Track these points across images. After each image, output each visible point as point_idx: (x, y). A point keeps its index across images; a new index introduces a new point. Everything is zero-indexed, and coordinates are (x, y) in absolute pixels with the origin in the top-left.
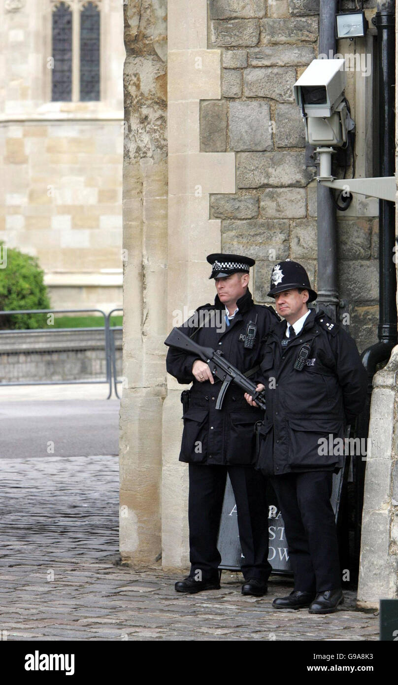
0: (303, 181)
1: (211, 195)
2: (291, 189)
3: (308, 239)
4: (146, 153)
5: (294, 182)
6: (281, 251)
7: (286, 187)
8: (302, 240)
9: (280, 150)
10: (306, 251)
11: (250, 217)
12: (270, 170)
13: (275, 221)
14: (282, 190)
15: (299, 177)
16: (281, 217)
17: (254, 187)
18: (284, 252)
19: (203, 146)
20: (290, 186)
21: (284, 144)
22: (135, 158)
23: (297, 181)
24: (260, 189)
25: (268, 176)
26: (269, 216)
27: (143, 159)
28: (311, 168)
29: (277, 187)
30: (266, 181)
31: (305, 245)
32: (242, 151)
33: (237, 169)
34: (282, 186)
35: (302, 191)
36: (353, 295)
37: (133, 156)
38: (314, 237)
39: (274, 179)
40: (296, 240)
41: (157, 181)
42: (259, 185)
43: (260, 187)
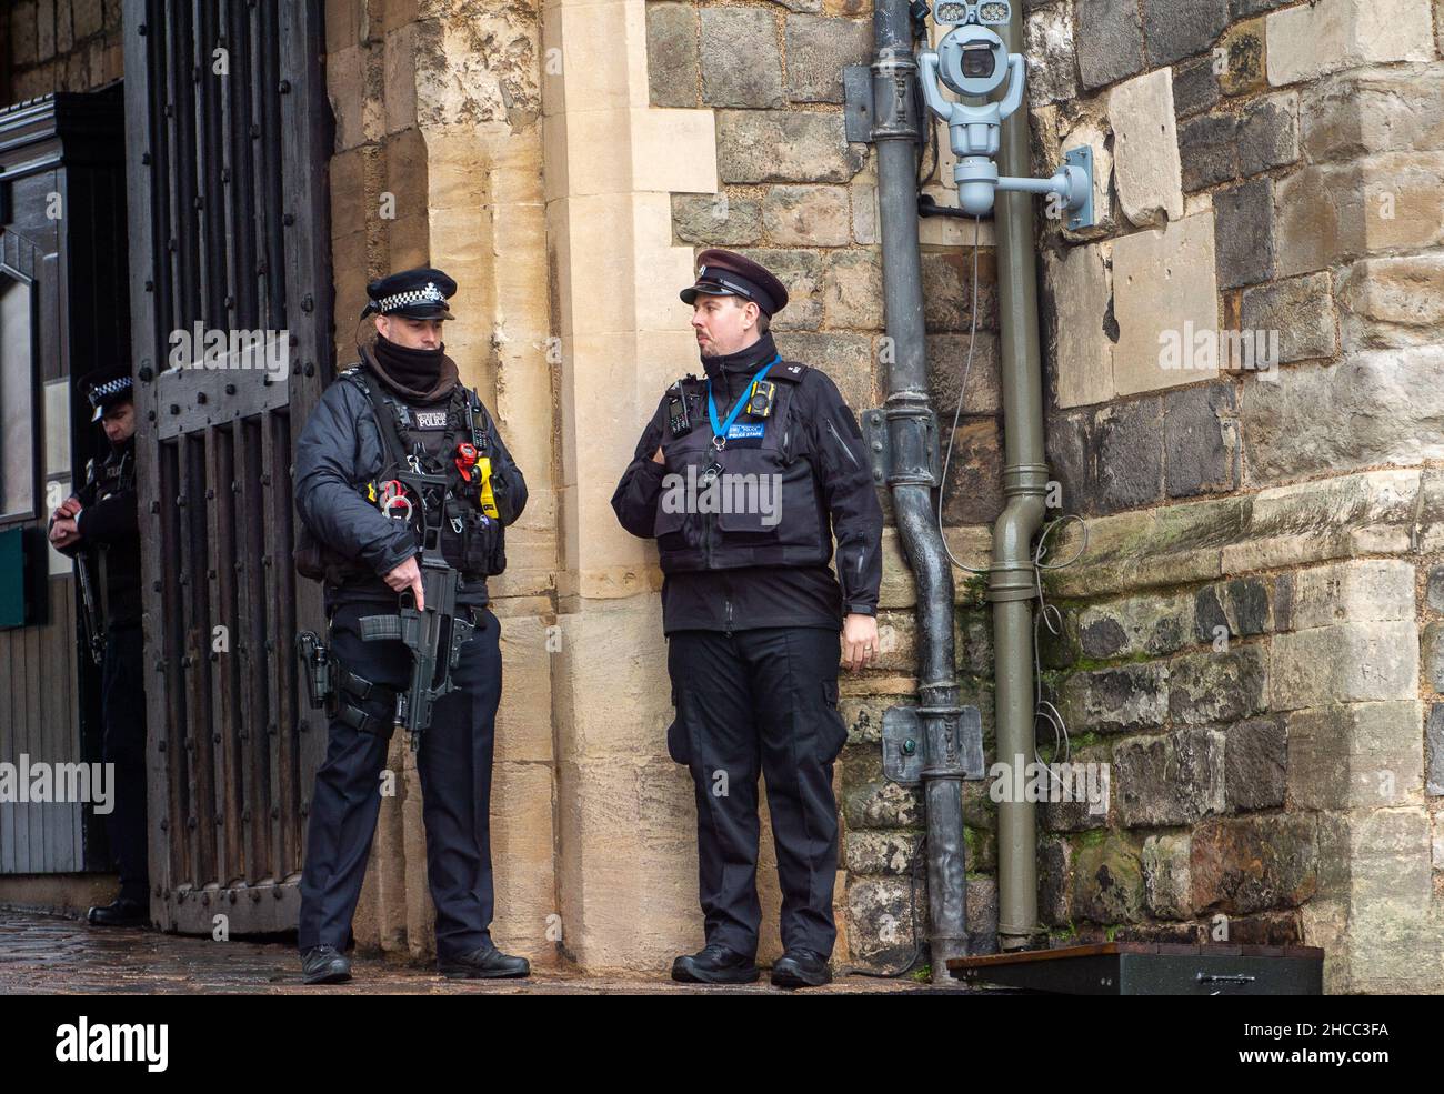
0: (844, 172)
1: (673, 194)
2: (819, 186)
3: (856, 288)
4: (491, 111)
5: (827, 173)
6: (808, 312)
7: (811, 183)
8: (844, 290)
9: (795, 107)
10: (854, 314)
11: (748, 242)
12: (782, 147)
13: (795, 251)
14: (804, 188)
15: (836, 163)
16: (805, 243)
17: (752, 181)
18: (814, 314)
19: (655, 95)
20: (820, 180)
21: (805, 95)
22: (459, 122)
23: (833, 172)
24: (763, 186)
25: (778, 159)
26: (783, 241)
27: (482, 124)
28: (856, 147)
29: (794, 182)
30: (774, 171)
31: (851, 302)
32: (727, 107)
33: (720, 144)
34: (804, 181)
35: (840, 190)
36: (943, 402)
37: (455, 118)
38: (867, 284)
39: (789, 165)
40: (833, 292)
41: (520, 169)
42: (762, 177)
43: (763, 182)
